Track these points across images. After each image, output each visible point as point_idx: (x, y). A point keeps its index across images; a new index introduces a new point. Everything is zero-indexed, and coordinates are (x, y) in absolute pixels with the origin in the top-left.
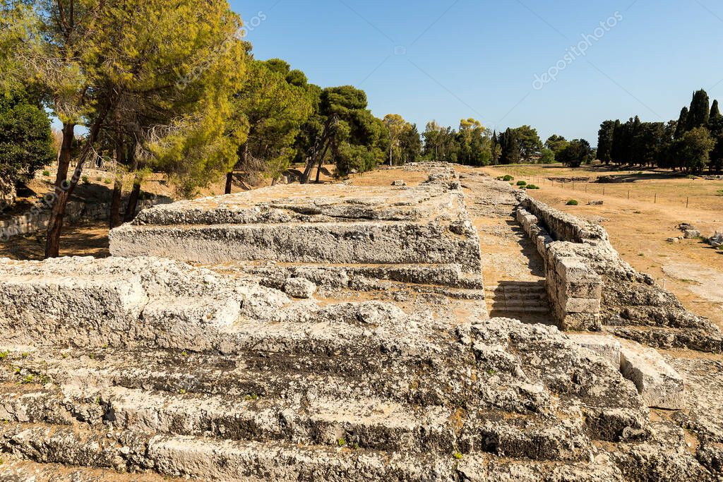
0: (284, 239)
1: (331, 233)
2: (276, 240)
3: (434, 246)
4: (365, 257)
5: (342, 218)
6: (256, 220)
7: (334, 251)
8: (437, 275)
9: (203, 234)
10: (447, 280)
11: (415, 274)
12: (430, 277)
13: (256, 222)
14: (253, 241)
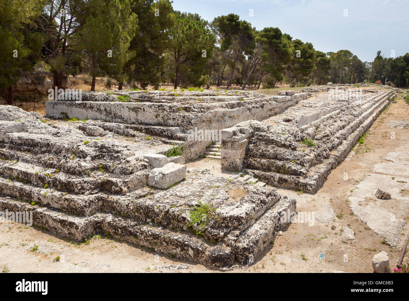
0: (108, 109)
1: (127, 107)
2: (105, 110)
3: (171, 117)
4: (141, 121)
5: (137, 100)
6: (103, 100)
7: (128, 117)
8: (165, 132)
9: (78, 105)
10: (170, 135)
11: (156, 130)
12: (162, 133)
13: (103, 101)
14: (96, 110)
